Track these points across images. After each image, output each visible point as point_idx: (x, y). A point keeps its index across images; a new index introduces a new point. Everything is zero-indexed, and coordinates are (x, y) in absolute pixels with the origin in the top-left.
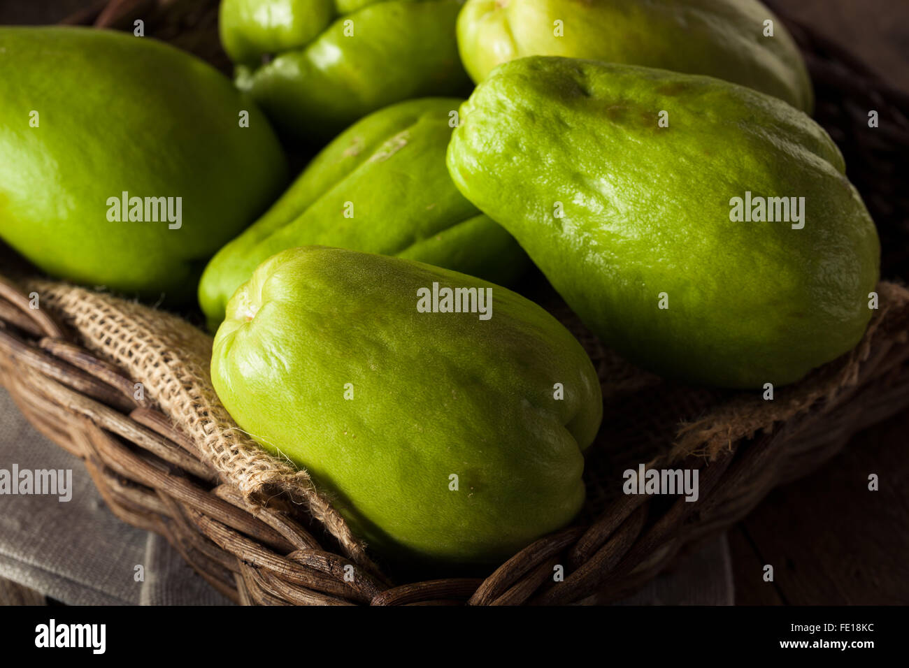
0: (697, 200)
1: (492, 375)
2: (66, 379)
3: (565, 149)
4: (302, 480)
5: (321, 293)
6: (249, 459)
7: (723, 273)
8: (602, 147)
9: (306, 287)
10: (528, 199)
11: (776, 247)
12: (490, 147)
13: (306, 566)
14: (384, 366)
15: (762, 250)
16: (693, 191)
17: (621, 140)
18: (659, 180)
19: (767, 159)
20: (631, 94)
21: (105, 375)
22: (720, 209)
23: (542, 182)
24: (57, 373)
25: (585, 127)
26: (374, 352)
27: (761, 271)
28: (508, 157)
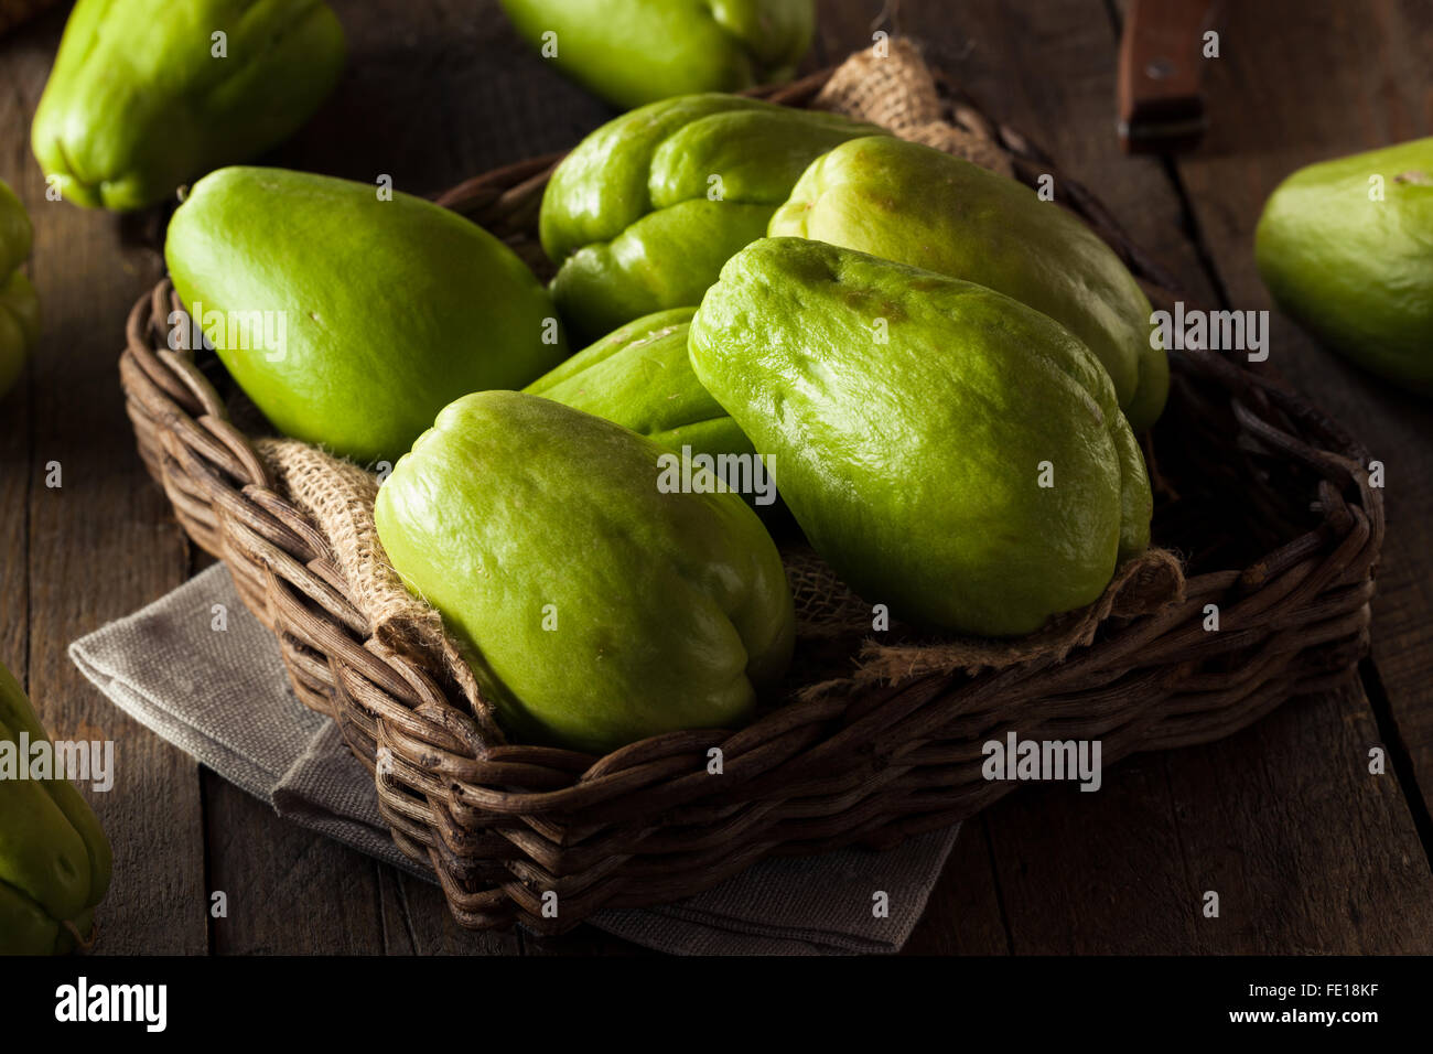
0: (915, 396)
1: (641, 533)
2: (256, 524)
3: (794, 330)
4: (432, 622)
5: (485, 424)
6: (388, 596)
7: (931, 477)
8: (832, 332)
9: (471, 417)
10: (753, 384)
11: (992, 457)
12: (719, 319)
13: (425, 717)
14: (529, 505)
15: (975, 458)
16: (912, 385)
17: (852, 327)
18: (881, 371)
19: (1001, 363)
20: (880, 284)
21: (295, 524)
22: (937, 407)
23: (767, 363)
24: (248, 516)
25: (819, 308)
26: (523, 489)
27: (971, 481)
28: (735, 332)
